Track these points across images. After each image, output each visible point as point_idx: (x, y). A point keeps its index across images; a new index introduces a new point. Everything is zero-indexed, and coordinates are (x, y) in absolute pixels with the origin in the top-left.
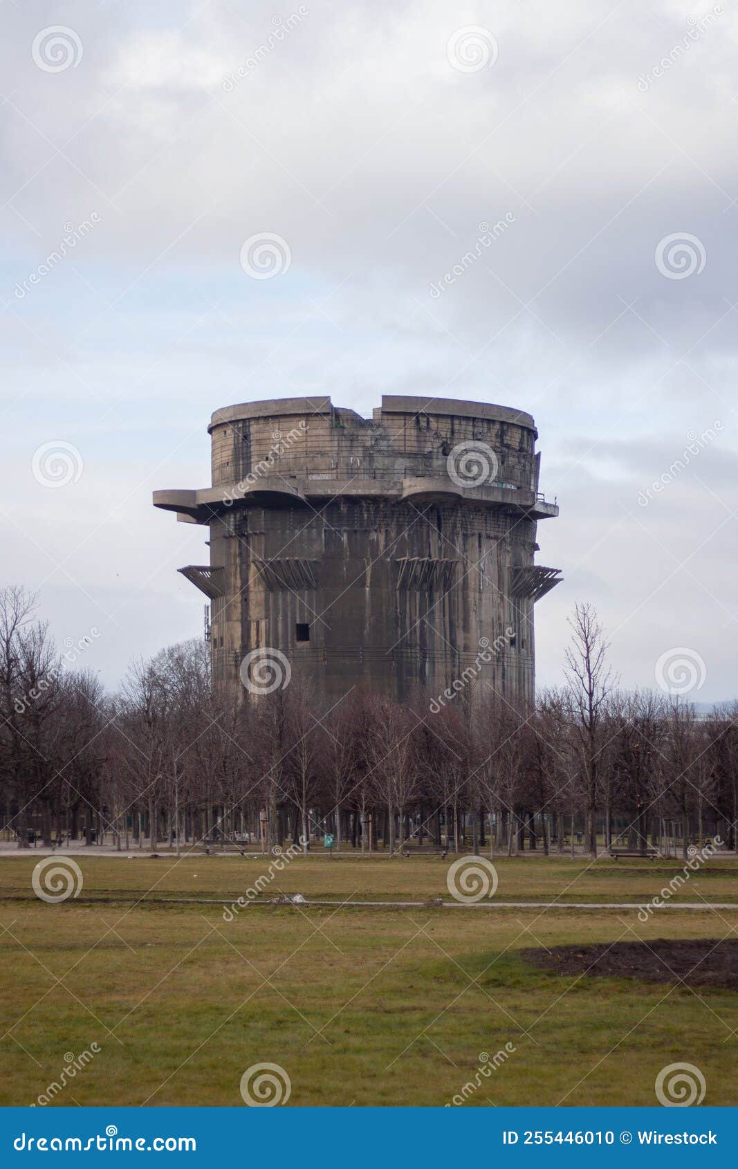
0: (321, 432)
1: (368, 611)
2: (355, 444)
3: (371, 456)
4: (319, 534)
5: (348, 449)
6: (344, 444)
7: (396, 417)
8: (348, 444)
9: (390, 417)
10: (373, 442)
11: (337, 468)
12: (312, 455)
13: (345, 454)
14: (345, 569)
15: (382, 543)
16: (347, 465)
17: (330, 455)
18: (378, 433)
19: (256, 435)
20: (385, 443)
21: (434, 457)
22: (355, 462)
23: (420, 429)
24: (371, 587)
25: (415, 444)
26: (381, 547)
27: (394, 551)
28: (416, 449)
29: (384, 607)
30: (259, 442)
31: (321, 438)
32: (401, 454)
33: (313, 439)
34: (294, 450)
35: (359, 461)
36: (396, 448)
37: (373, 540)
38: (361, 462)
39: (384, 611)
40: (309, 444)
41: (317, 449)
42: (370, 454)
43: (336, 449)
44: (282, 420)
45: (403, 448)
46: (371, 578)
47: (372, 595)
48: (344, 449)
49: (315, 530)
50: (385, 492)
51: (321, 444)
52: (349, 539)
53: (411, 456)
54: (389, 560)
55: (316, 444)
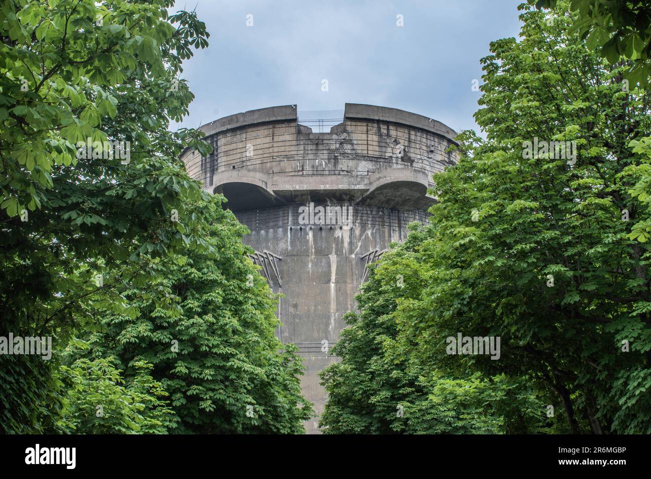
0: (288, 137)
1: (333, 306)
2: (321, 147)
3: (336, 158)
4: (285, 232)
5: (314, 152)
6: (310, 147)
7: (359, 124)
8: (314, 147)
9: (354, 123)
10: (338, 146)
11: (303, 170)
12: (278, 159)
13: (311, 157)
14: (310, 266)
15: (347, 240)
16: (313, 167)
17: (296, 158)
18: (343, 137)
19: (223, 147)
20: (349, 146)
21: (394, 161)
22: (321, 165)
23: (380, 135)
24: (337, 282)
25: (377, 149)
26: (346, 245)
27: (358, 248)
28: (377, 153)
29: (349, 303)
30: (226, 153)
31: (288, 143)
32: (364, 157)
33: (280, 144)
34: (261, 156)
35: (324, 163)
36: (359, 152)
37: (338, 237)
38: (326, 164)
39: (349, 306)
40: (276, 150)
41: (283, 154)
42: (335, 156)
43: (302, 152)
44: (249, 130)
45: (365, 152)
46: (337, 274)
47: (338, 290)
48: (310, 152)
49: (281, 229)
50: (353, 187)
51: (288, 149)
52: (314, 236)
53: (373, 159)
54: (353, 256)
55: (282, 149)
